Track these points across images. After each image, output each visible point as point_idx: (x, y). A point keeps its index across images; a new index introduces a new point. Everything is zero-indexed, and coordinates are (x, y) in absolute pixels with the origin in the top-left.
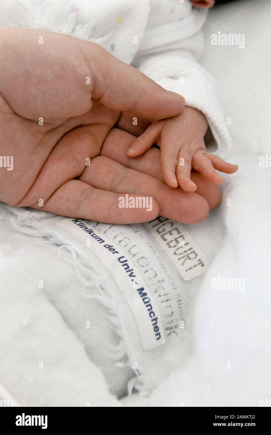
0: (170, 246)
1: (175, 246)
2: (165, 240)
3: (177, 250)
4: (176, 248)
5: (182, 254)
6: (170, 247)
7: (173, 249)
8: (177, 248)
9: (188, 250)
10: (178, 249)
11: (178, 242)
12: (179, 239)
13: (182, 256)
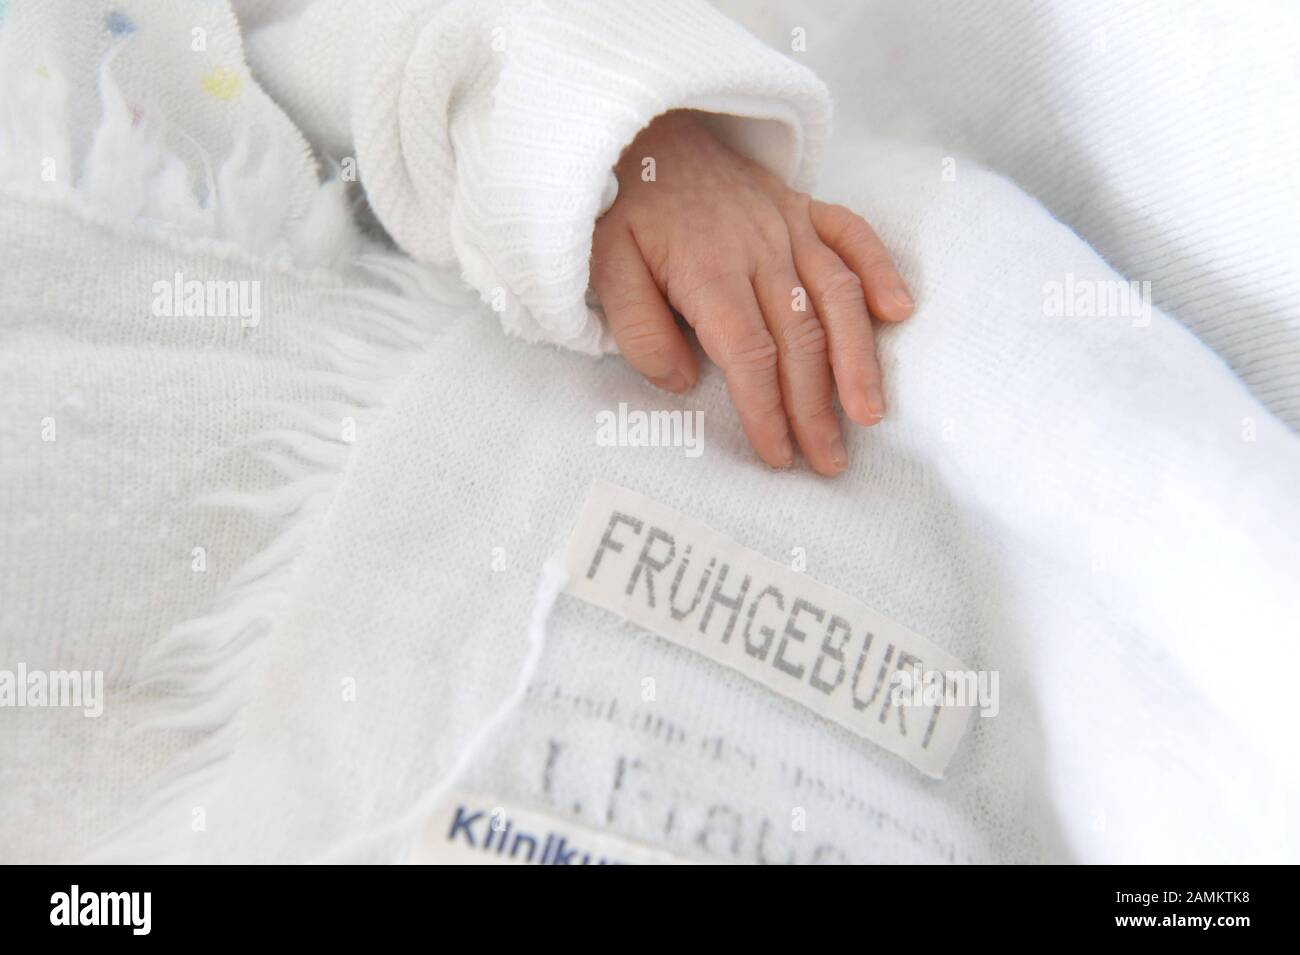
0: (825, 684)
1: (840, 678)
2: (796, 672)
3: (854, 687)
4: (848, 680)
5: (876, 691)
6: (827, 689)
7: (843, 693)
8: (851, 682)
9: (884, 662)
10: (856, 679)
11: (837, 655)
12: (833, 637)
13: (881, 698)
